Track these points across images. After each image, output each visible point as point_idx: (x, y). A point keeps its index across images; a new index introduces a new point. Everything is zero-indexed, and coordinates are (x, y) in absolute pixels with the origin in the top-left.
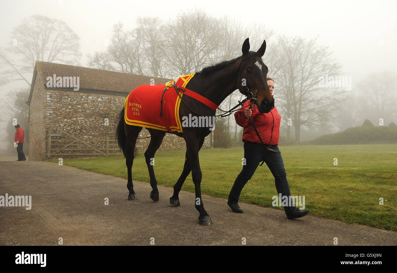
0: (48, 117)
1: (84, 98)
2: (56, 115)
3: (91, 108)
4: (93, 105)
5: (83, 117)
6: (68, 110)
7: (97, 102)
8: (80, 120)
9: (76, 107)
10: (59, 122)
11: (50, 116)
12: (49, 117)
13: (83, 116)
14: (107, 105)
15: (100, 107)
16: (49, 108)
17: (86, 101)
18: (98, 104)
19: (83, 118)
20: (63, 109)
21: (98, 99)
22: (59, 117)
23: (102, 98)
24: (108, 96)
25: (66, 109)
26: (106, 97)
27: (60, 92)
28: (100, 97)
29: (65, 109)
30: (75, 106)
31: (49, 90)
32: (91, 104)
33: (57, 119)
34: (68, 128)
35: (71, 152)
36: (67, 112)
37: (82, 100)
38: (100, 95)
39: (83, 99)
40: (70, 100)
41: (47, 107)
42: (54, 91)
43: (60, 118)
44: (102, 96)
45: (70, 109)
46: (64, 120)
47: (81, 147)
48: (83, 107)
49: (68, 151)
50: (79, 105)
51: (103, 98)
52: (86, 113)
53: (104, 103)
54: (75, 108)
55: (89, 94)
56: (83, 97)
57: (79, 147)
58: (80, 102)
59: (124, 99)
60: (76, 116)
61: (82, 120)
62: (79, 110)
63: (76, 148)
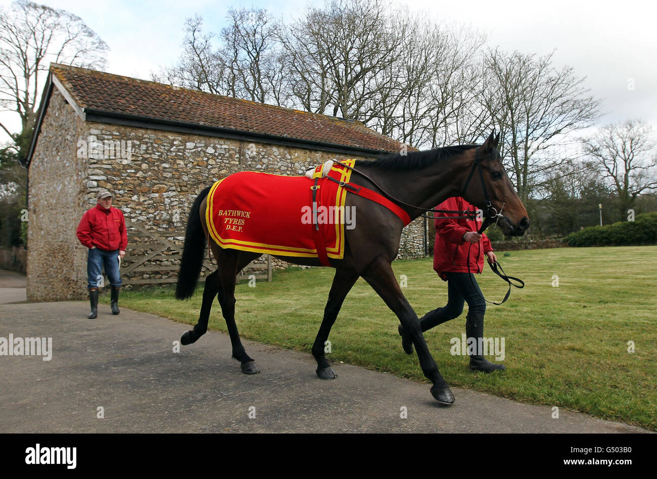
0: (92, 190)
1: (177, 146)
2: (114, 185)
3: (191, 169)
4: (195, 163)
5: (174, 191)
6: (140, 174)
7: (206, 157)
8: (168, 197)
9: (158, 166)
10: (120, 203)
11: (98, 186)
12: (95, 190)
13: (174, 188)
14: (226, 163)
15: (212, 168)
16: (97, 168)
17: (181, 154)
18: (207, 161)
19: (174, 193)
20: (129, 171)
21: (207, 149)
22: (119, 190)
23: (215, 148)
24: (228, 142)
25: (137, 171)
26: (224, 146)
27: (123, 129)
28: (212, 145)
29: (133, 171)
30: (156, 164)
31: (96, 125)
32: (191, 160)
33: (115, 194)
34: (141, 218)
35: (148, 276)
36: (138, 177)
37: (172, 150)
38: (212, 140)
39: (175, 147)
40: (145, 149)
41: (91, 166)
42: (108, 126)
43: (121, 192)
44: (216, 141)
45: (145, 171)
46: (130, 197)
47: (171, 261)
48: (175, 166)
49: (142, 273)
50: (165, 162)
51: (219, 146)
52: (181, 181)
53: (219, 158)
54: (156, 168)
55: (186, 137)
56: (175, 143)
57: (166, 262)
58: (167, 155)
59: (261, 150)
60: (160, 188)
61: (172, 197)
62: (165, 175)
63: (160, 265)
